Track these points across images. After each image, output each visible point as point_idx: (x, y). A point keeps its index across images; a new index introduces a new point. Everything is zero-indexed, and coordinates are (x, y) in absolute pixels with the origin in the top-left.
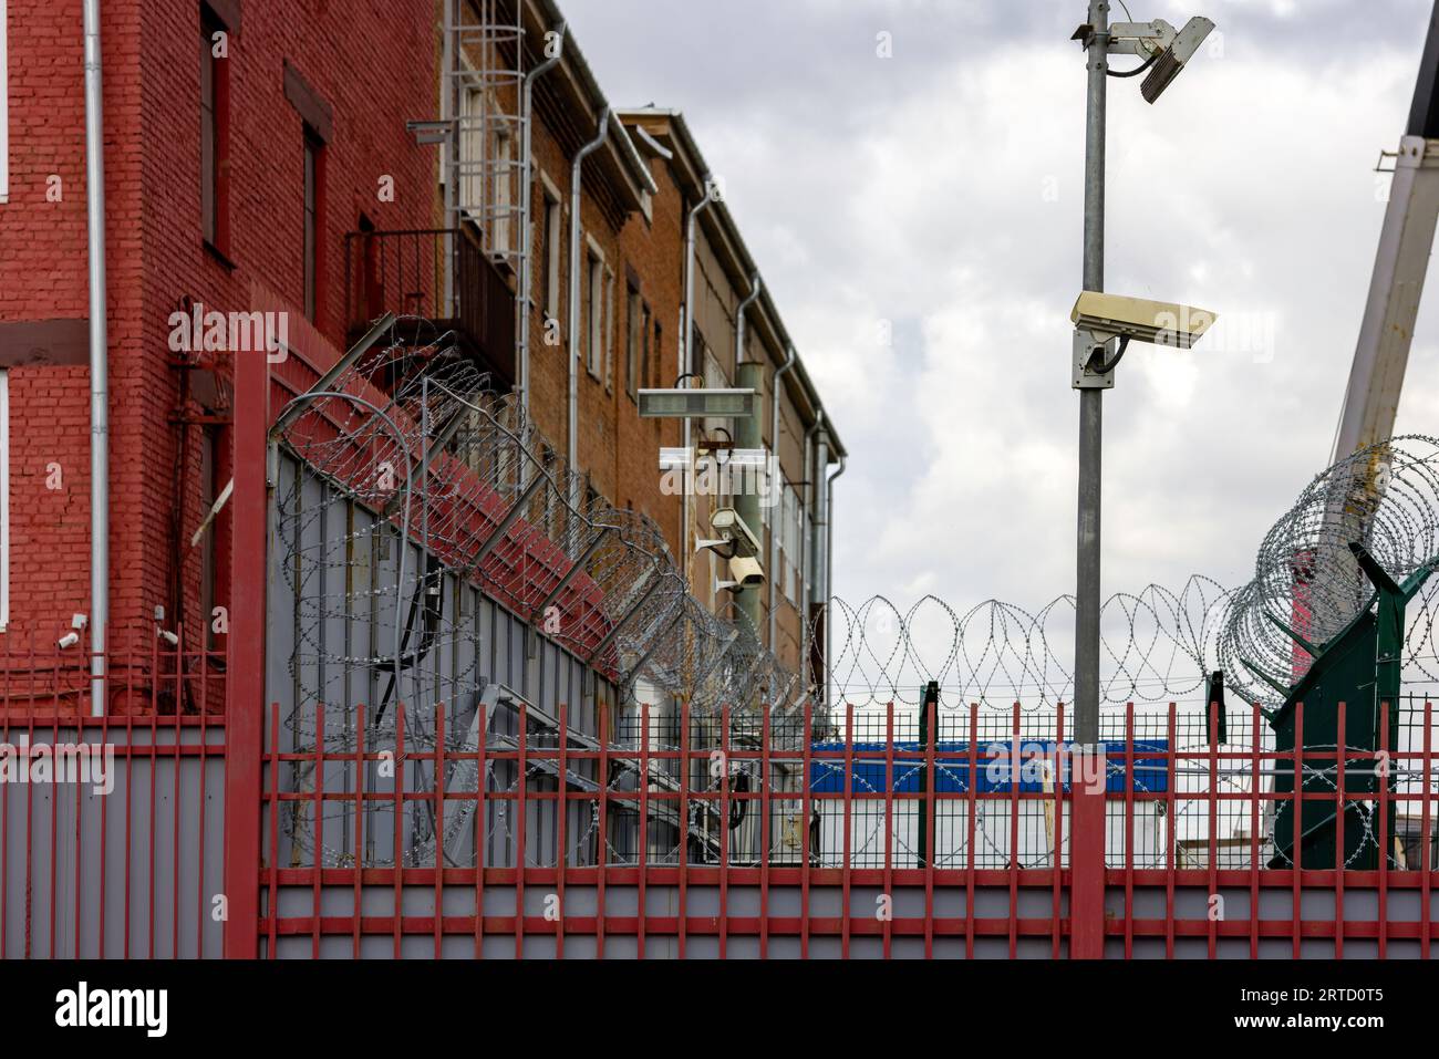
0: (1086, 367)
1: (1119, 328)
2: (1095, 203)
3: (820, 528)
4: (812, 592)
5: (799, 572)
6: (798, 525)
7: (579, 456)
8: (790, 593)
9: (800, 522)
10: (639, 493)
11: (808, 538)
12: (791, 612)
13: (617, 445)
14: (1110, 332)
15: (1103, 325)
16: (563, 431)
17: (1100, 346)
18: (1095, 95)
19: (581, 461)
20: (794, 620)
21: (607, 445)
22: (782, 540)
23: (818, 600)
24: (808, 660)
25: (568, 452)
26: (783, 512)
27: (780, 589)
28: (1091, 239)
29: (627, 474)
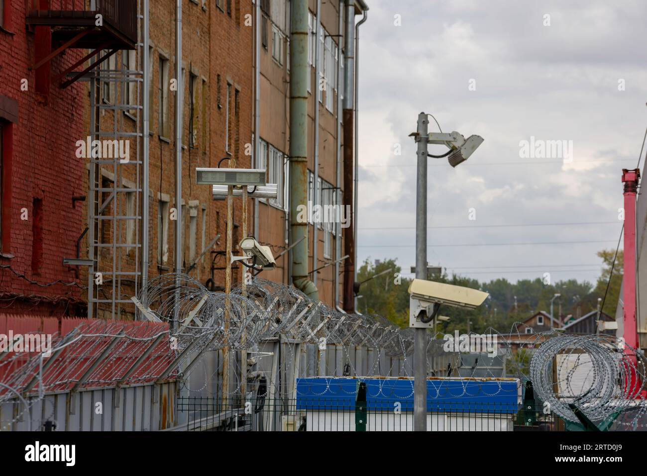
0: (418, 317)
1: (434, 300)
2: (421, 227)
3: (350, 61)
4: (345, 101)
5: (336, 90)
6: (335, 59)
7: (183, 55)
8: (329, 106)
9: (336, 58)
10: (225, 68)
11: (342, 65)
12: (330, 117)
13: (209, 41)
14: (429, 302)
15: (425, 298)
16: (173, 41)
17: (424, 309)
18: (421, 169)
19: (185, 57)
20: (332, 122)
21: (203, 43)
22: (324, 73)
23: (349, 107)
24: (341, 146)
25: (176, 55)
26: (324, 54)
27: (322, 105)
28: (420, 246)
29: (217, 58)
